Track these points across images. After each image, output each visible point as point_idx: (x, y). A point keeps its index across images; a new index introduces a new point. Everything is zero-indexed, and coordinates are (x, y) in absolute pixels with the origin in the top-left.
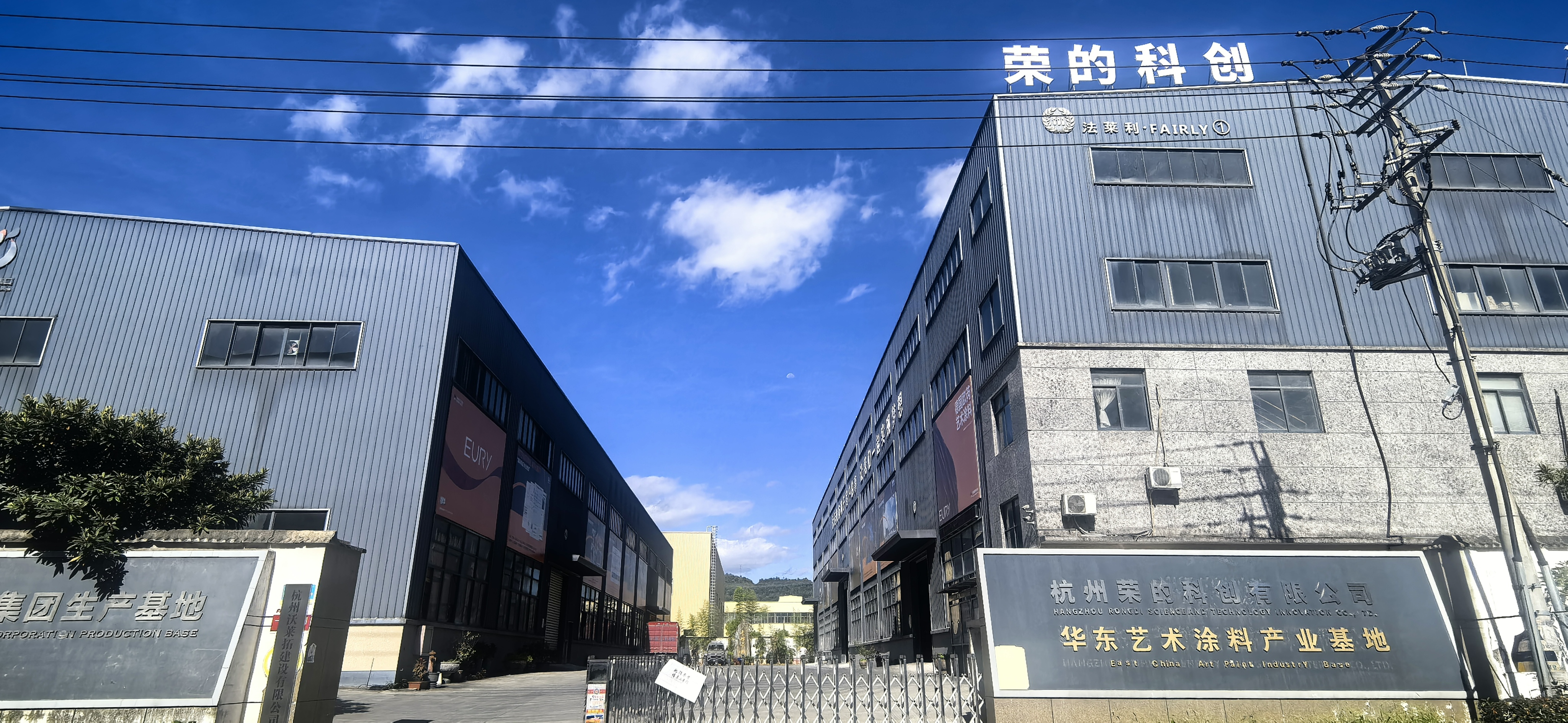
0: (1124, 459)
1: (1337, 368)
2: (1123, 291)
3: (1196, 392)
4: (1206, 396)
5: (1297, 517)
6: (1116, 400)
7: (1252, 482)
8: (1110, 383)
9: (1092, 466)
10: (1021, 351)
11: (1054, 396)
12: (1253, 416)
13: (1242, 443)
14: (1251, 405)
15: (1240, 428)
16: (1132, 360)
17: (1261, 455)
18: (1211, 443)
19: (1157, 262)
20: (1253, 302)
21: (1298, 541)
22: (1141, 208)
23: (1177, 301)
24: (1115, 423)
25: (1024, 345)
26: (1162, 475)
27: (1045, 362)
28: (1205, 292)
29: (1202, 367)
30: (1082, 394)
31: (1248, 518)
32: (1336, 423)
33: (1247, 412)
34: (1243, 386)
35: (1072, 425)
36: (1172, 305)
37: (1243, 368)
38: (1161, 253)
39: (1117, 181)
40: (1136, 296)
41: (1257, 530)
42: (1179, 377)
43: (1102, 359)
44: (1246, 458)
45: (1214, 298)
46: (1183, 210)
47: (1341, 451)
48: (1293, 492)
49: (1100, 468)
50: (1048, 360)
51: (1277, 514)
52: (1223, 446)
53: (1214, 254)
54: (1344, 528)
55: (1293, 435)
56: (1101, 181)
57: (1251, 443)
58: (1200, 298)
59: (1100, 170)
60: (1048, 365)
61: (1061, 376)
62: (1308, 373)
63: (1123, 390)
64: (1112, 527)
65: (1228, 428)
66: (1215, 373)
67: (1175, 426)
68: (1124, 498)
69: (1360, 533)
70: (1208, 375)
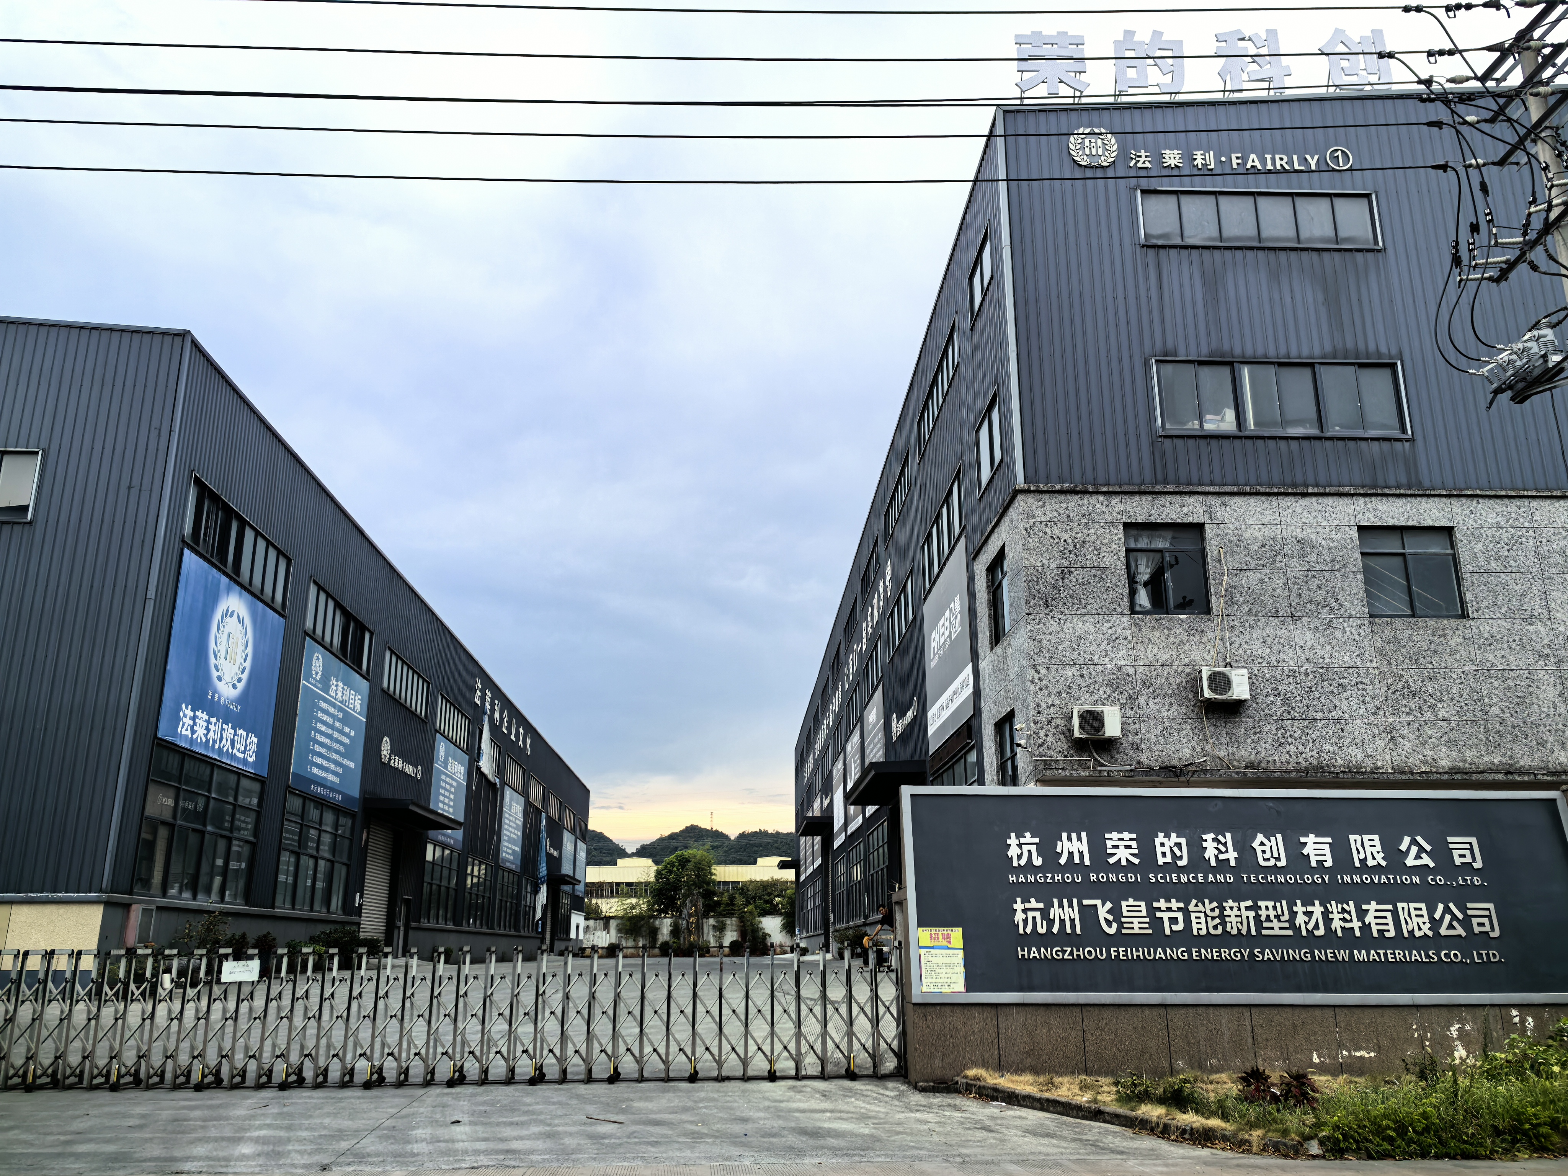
0: (1166, 656)
1: (1492, 523)
3: (1279, 558)
4: (1295, 563)
6: (1160, 570)
8: (1150, 546)
10: (1021, 497)
11: (1067, 564)
12: (1362, 594)
14: (1360, 576)
15: (1342, 611)
16: (1185, 510)
19: (1231, 363)
23: (1258, 422)
24: (1159, 604)
25: (1026, 487)
26: (1220, 681)
27: (1056, 514)
29: (1291, 521)
30: (1109, 561)
32: (1485, 603)
33: (1353, 588)
34: (1350, 550)
35: (1092, 607)
36: (1251, 428)
37: (1352, 523)
38: (1238, 350)
42: (1254, 534)
43: (1141, 509)
44: (1348, 656)
46: (1274, 284)
47: (1490, 645)
49: (1131, 670)
50: (1061, 511)
53: (1318, 352)
55: (1421, 622)
58: (1292, 418)
60: (1061, 518)
61: (1079, 535)
62: (1448, 530)
63: (1171, 555)
64: (1145, 757)
65: (1325, 612)
66: (1309, 530)
67: (1245, 608)
68: (1163, 714)
69: (1511, 765)
70: (1298, 533)
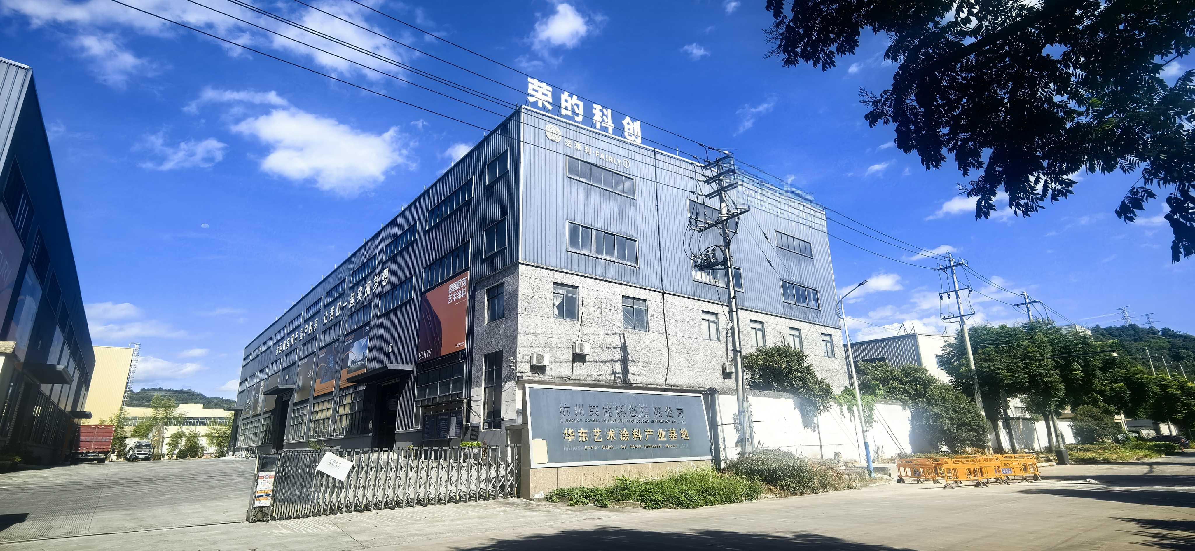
0: (563, 336)
1: (657, 300)
2: (574, 242)
3: (600, 303)
4: (604, 306)
5: (633, 374)
6: (562, 302)
7: (618, 355)
8: (561, 292)
9: (548, 338)
10: (520, 265)
11: (534, 295)
12: (622, 320)
13: (616, 334)
14: (622, 313)
15: (616, 325)
16: (574, 281)
17: (623, 341)
18: (603, 332)
19: (591, 229)
20: (629, 260)
21: (634, 385)
22: (587, 197)
23: (597, 252)
24: (561, 314)
25: (522, 262)
26: (582, 346)
28: (609, 251)
29: (604, 290)
30: (547, 296)
31: (614, 373)
32: (653, 327)
33: (619, 317)
34: (619, 303)
35: (541, 314)
36: (595, 255)
37: (621, 294)
38: (593, 224)
39: (577, 178)
40: (579, 244)
41: (616, 378)
42: (593, 294)
43: (560, 278)
44: (616, 342)
45: (612, 254)
46: (605, 202)
47: (653, 342)
48: (633, 361)
49: (552, 339)
50: (533, 273)
51: (626, 371)
52: (608, 334)
53: (615, 231)
54: (650, 380)
55: (636, 332)
56: (570, 176)
57: (620, 334)
58: (607, 254)
59: (570, 171)
60: (533, 276)
61: (539, 284)
62: (645, 301)
63: (567, 297)
64: (555, 374)
65: (611, 325)
66: (609, 294)
67: (588, 320)
68: (561, 357)
69: (655, 382)
70: (606, 295)
